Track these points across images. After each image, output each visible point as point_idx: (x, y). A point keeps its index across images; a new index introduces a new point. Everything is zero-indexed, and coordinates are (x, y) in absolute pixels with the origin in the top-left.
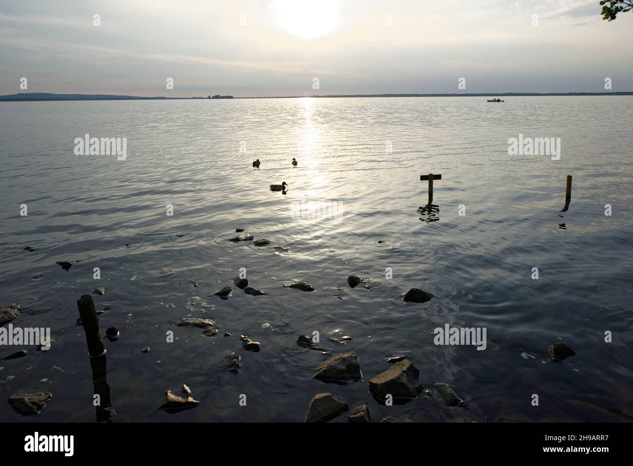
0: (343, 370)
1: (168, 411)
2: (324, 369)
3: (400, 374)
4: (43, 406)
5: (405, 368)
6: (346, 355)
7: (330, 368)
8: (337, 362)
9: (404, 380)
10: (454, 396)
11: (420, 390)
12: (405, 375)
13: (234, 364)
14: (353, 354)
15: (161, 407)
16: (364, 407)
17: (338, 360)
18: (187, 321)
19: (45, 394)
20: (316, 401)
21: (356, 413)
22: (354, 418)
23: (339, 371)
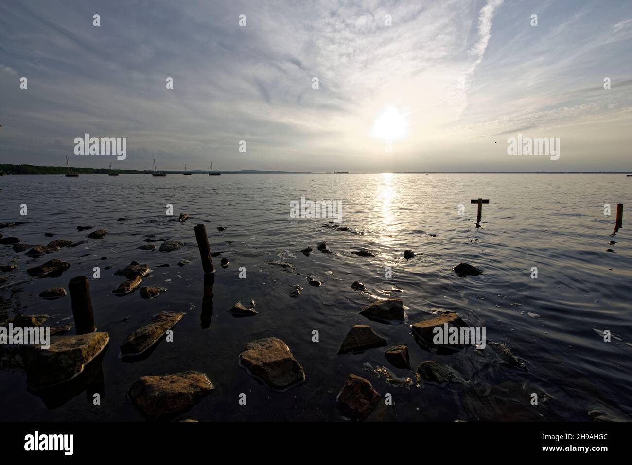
0: (387, 311)
2: (369, 307)
5: (452, 319)
6: (391, 299)
7: (374, 307)
8: (382, 304)
13: (296, 292)
14: (399, 299)
16: (404, 347)
19: (163, 288)
21: (395, 350)
23: (383, 310)
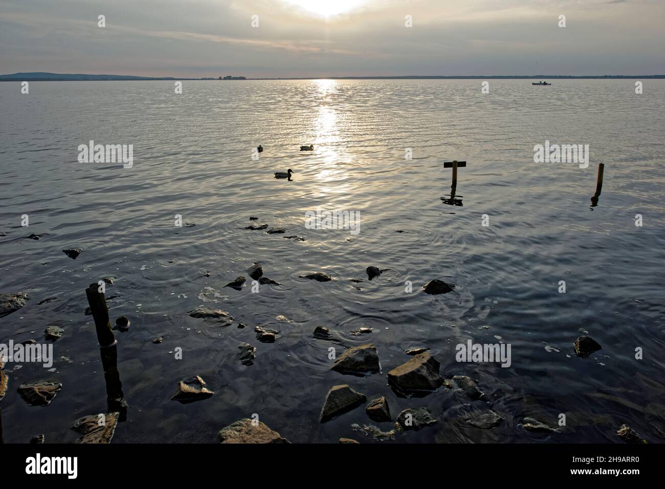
0: (361, 363)
1: (181, 402)
2: (341, 361)
3: (420, 367)
4: (53, 396)
5: (425, 361)
6: (364, 347)
7: (347, 359)
8: (354, 354)
9: (424, 372)
10: (475, 389)
11: (440, 383)
12: (425, 367)
13: (249, 355)
14: (371, 345)
15: (174, 397)
16: (383, 399)
17: (356, 351)
18: (200, 311)
19: (55, 384)
20: (332, 392)
21: (374, 405)
22: (372, 410)
23: (358, 362)
